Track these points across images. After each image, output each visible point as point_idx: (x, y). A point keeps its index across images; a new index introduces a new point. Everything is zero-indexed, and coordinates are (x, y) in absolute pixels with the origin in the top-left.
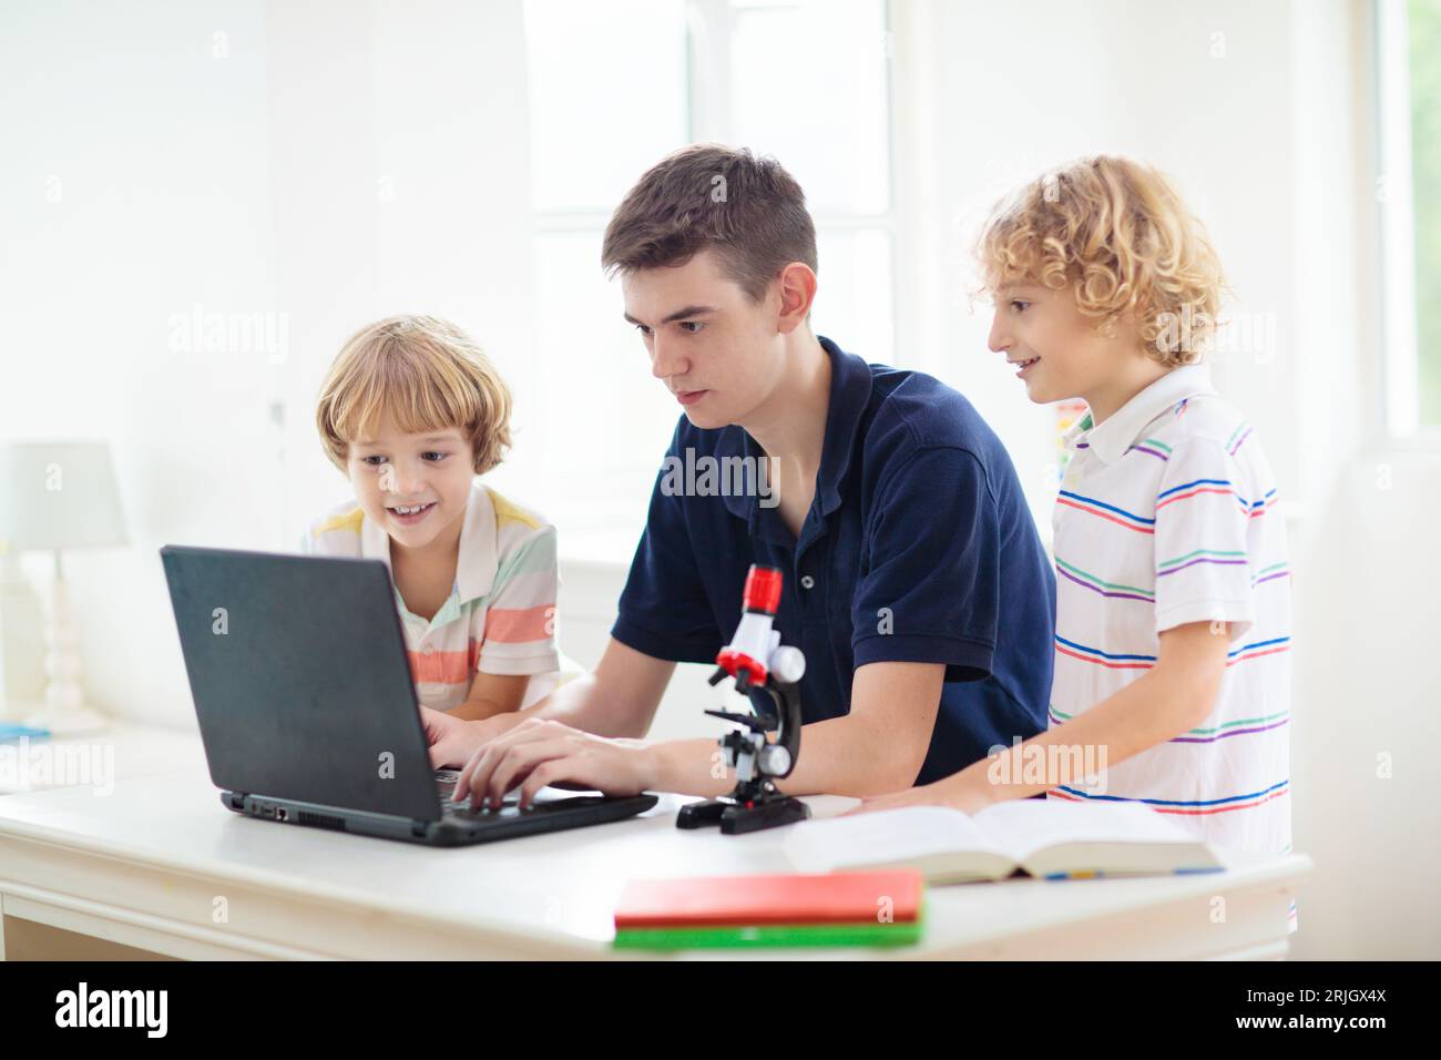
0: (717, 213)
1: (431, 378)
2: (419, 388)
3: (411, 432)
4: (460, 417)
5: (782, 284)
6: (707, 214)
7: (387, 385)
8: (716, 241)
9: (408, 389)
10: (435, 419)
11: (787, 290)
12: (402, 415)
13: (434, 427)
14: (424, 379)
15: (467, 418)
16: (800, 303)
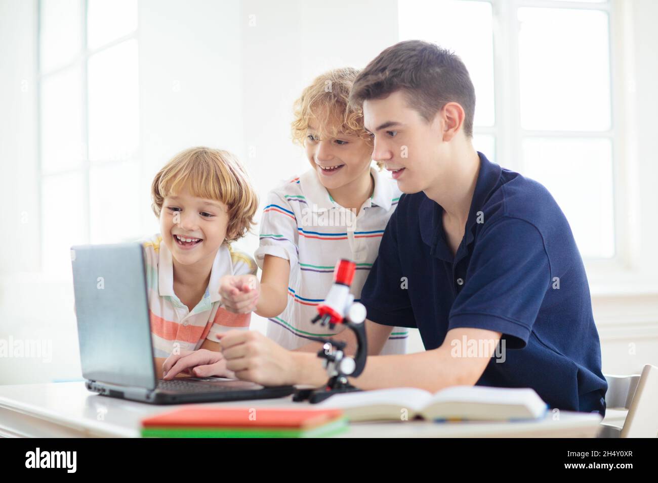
0: (407, 72)
1: (216, 172)
2: (208, 174)
3: (198, 196)
4: (226, 196)
5: (445, 113)
6: (402, 72)
7: (192, 169)
8: (405, 87)
9: (202, 173)
10: (212, 192)
11: (448, 118)
12: (195, 185)
13: (211, 197)
14: (212, 171)
15: (229, 199)
16: (455, 125)
